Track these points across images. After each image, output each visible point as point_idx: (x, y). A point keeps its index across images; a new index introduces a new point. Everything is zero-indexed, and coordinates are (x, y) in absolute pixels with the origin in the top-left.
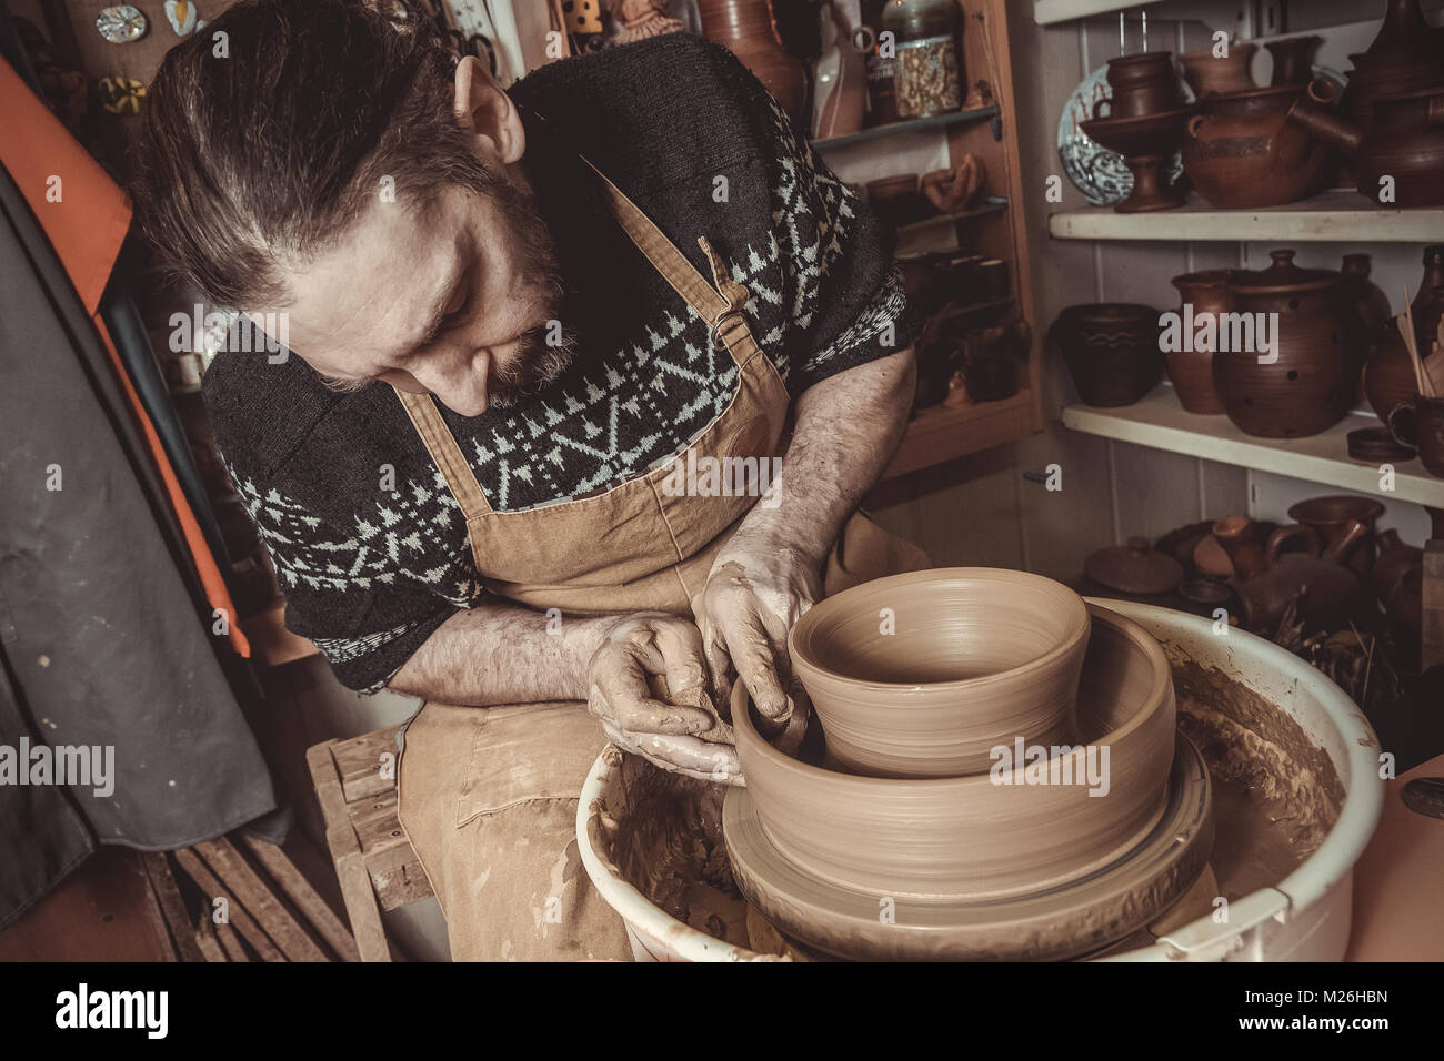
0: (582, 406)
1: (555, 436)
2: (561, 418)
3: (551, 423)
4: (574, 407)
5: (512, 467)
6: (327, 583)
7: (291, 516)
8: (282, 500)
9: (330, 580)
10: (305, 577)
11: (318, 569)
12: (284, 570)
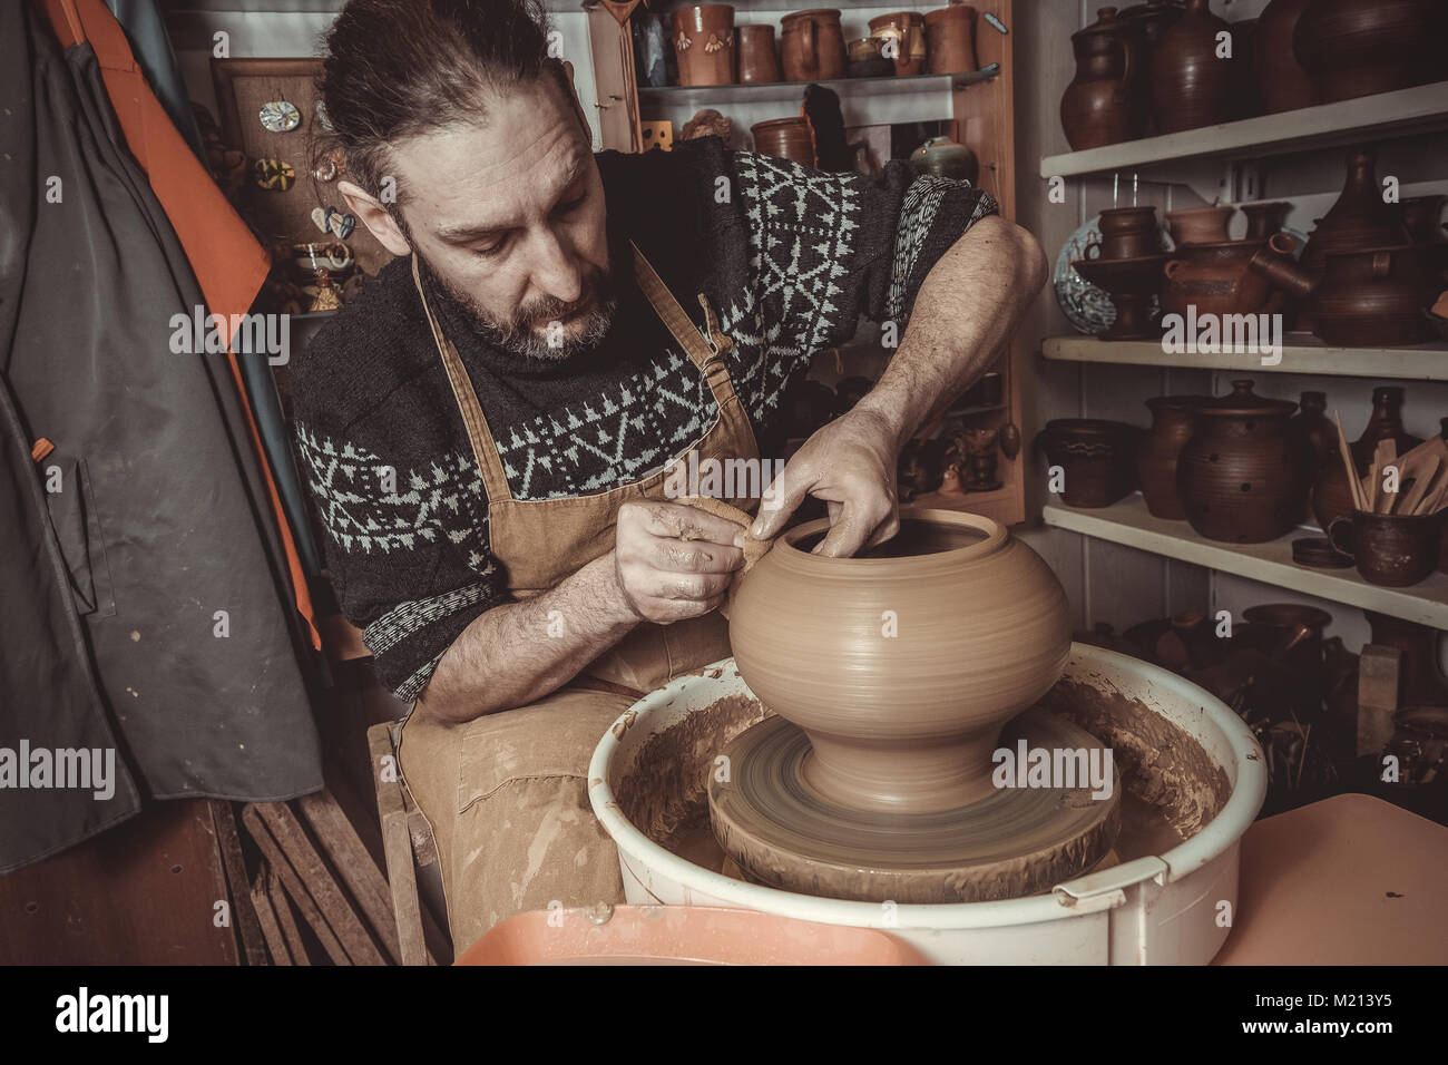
0: (598, 417)
1: (573, 437)
2: (580, 423)
3: (571, 427)
4: (591, 415)
5: (538, 455)
6: (396, 541)
7: (362, 469)
8: (356, 452)
9: (398, 537)
10: (377, 539)
11: (387, 527)
12: (358, 538)
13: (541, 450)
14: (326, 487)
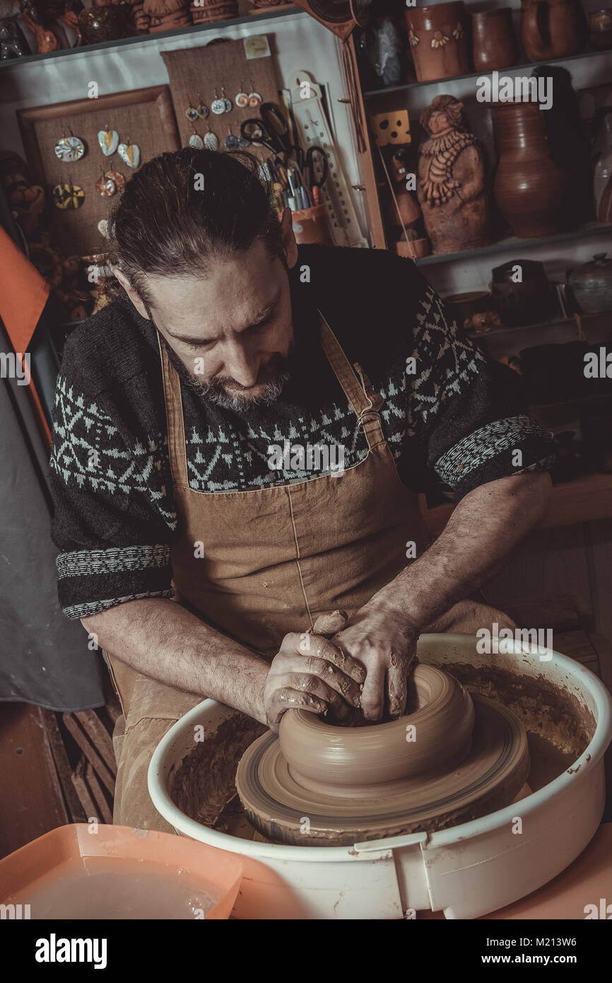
1: (249, 444)
2: (256, 436)
3: (249, 437)
6: (104, 484)
7: (99, 424)
8: (98, 411)
9: (106, 482)
10: (90, 478)
11: (101, 473)
12: (76, 474)
13: (227, 449)
14: (66, 430)
